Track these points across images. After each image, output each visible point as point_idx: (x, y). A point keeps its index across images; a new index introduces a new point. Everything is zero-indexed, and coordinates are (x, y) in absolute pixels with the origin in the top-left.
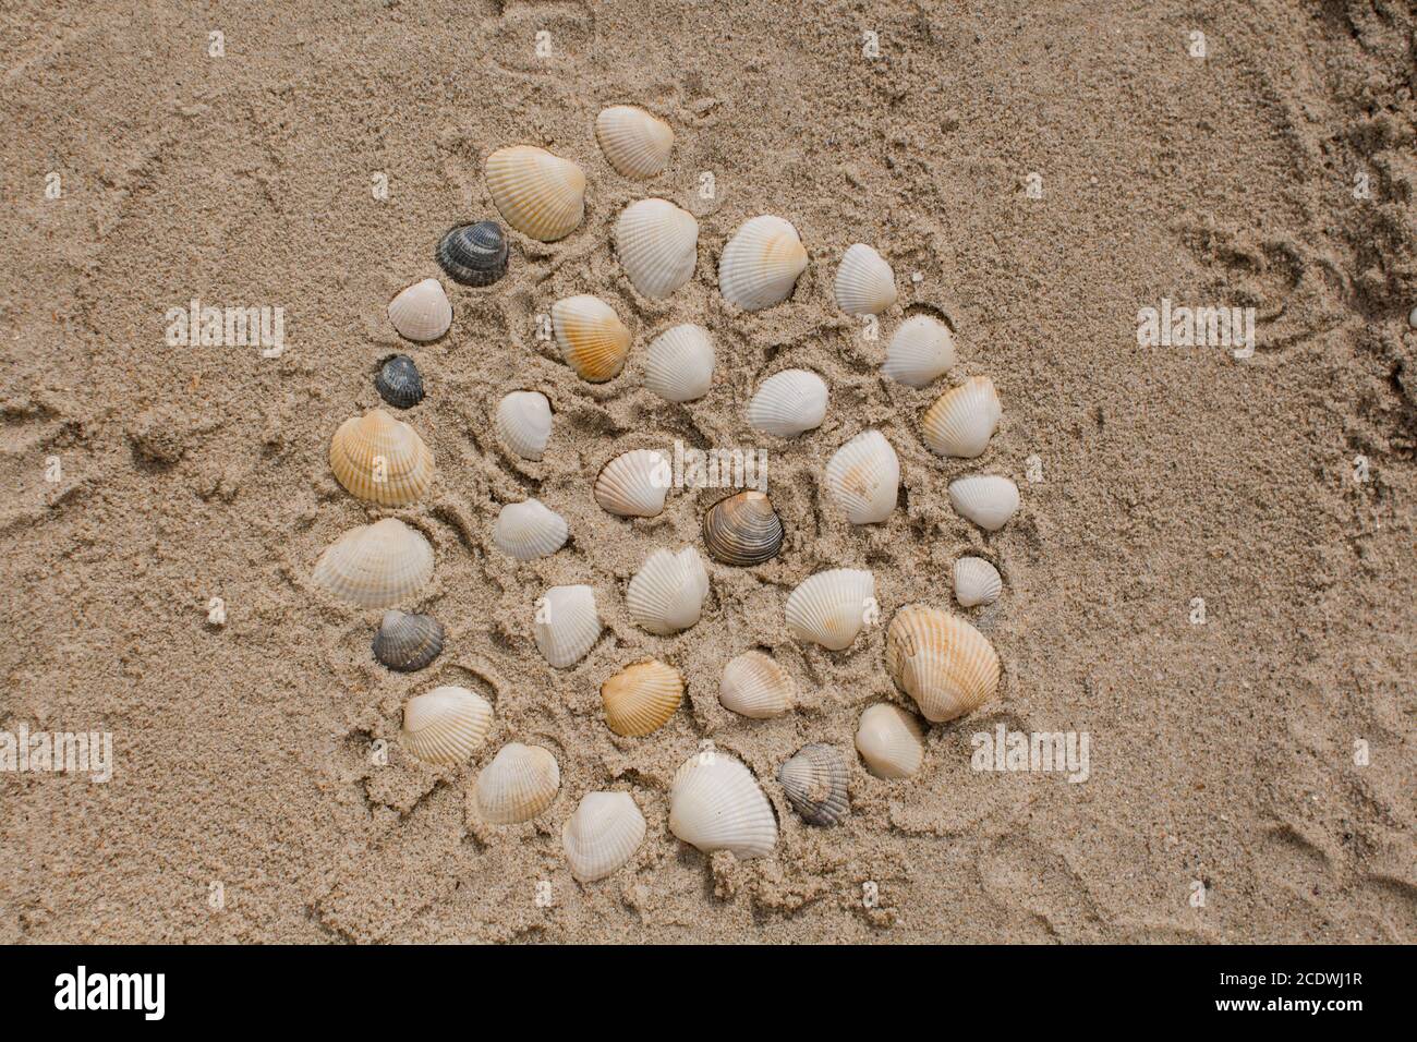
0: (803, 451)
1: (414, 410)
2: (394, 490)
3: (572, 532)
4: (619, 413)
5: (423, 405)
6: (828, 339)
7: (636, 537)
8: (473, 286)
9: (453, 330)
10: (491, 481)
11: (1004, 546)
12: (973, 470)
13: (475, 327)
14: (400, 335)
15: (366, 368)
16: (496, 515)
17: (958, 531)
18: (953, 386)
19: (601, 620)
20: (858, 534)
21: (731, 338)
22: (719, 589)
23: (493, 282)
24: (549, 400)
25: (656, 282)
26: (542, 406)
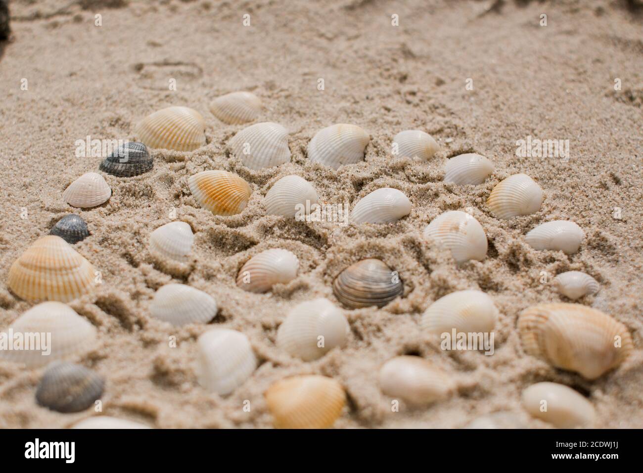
0: (401, 230)
1: (80, 243)
2: (61, 284)
3: (220, 304)
4: (250, 231)
5: (88, 240)
6: (397, 173)
7: (277, 301)
8: (127, 176)
9: (112, 199)
10: (145, 275)
11: (586, 256)
12: (538, 220)
13: (131, 200)
14: (70, 206)
15: (44, 225)
16: (151, 298)
18: (500, 180)
19: (255, 350)
20: (465, 268)
21: (326, 182)
23: (142, 173)
25: (263, 157)
26: (184, 228)
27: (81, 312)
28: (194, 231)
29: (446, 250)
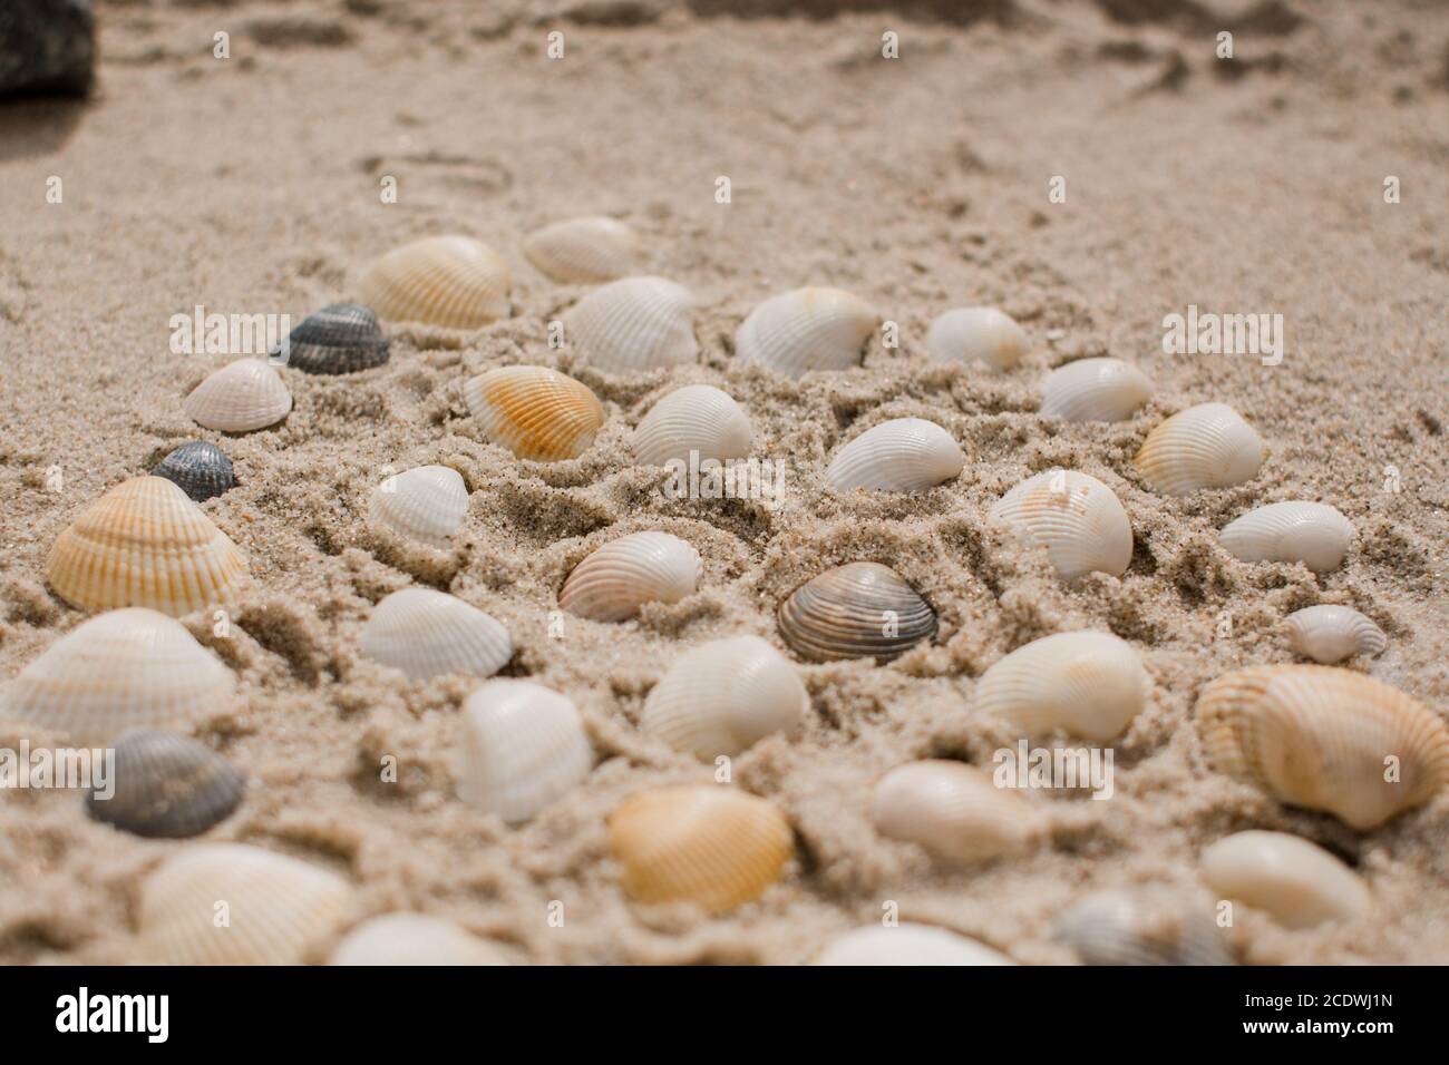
0: (937, 506)
1: (213, 501)
2: (163, 575)
3: (517, 638)
4: (596, 495)
5: (232, 494)
6: (935, 394)
7: (650, 639)
8: (330, 373)
9: (293, 417)
10: (354, 570)
11: (1356, 576)
12: (1249, 500)
13: (335, 424)
14: (199, 425)
15: (138, 460)
16: (363, 618)
17: (1262, 580)
18: (1166, 415)
19: (591, 732)
20: (1080, 589)
21: (772, 404)
22: (830, 694)
23: (362, 368)
24: (463, 472)
25: (636, 347)
26: (450, 481)
27: (205, 638)
28: (470, 489)
29: (1038, 547)
